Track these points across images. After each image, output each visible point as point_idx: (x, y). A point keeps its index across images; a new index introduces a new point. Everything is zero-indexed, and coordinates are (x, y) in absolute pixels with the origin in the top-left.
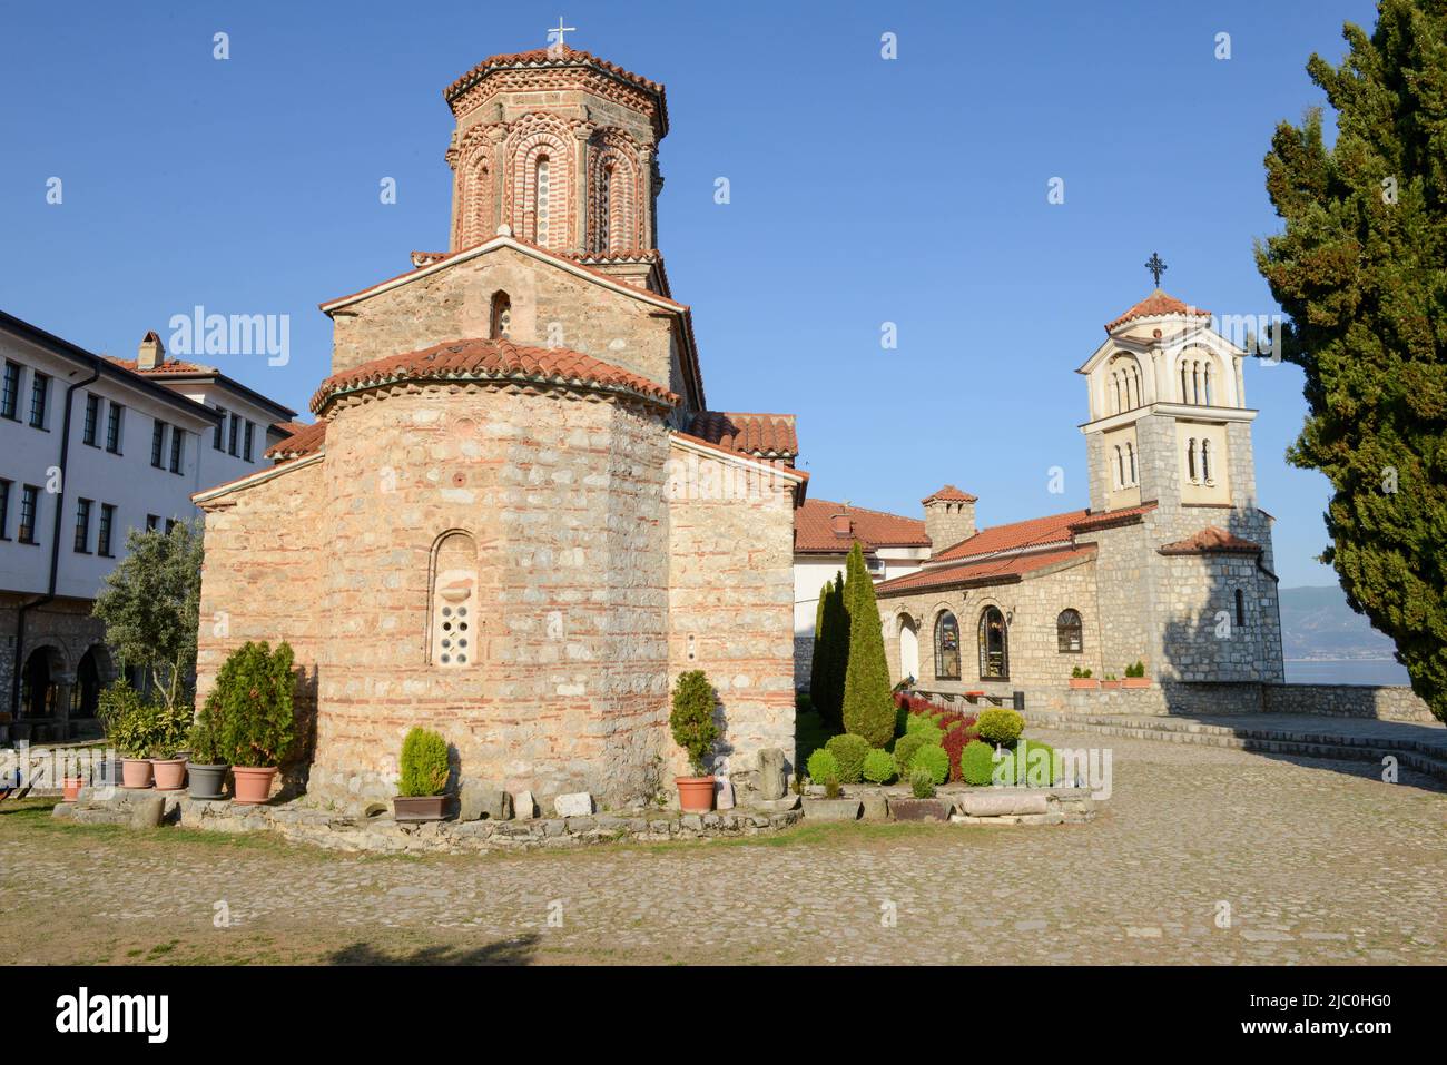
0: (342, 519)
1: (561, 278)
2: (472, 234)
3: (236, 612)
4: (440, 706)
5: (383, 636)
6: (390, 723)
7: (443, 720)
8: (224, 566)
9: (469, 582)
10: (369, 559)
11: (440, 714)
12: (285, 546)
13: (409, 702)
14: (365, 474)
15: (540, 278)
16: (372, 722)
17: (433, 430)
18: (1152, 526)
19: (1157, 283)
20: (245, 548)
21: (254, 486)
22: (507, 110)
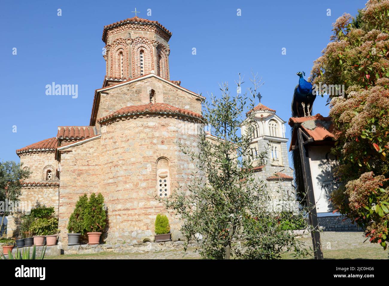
0: (121, 154)
1: (170, 87)
2: (117, 72)
3: (73, 186)
4: (162, 209)
5: (141, 189)
6: (145, 215)
7: (162, 213)
8: (68, 171)
9: (166, 172)
10: (133, 166)
11: (162, 211)
12: (89, 164)
13: (152, 208)
14: (129, 141)
15: (164, 87)
16: (138, 215)
17: (154, 128)
18: (264, 172)
19: (260, 101)
20: (75, 165)
21: (78, 145)
22: (132, 36)
